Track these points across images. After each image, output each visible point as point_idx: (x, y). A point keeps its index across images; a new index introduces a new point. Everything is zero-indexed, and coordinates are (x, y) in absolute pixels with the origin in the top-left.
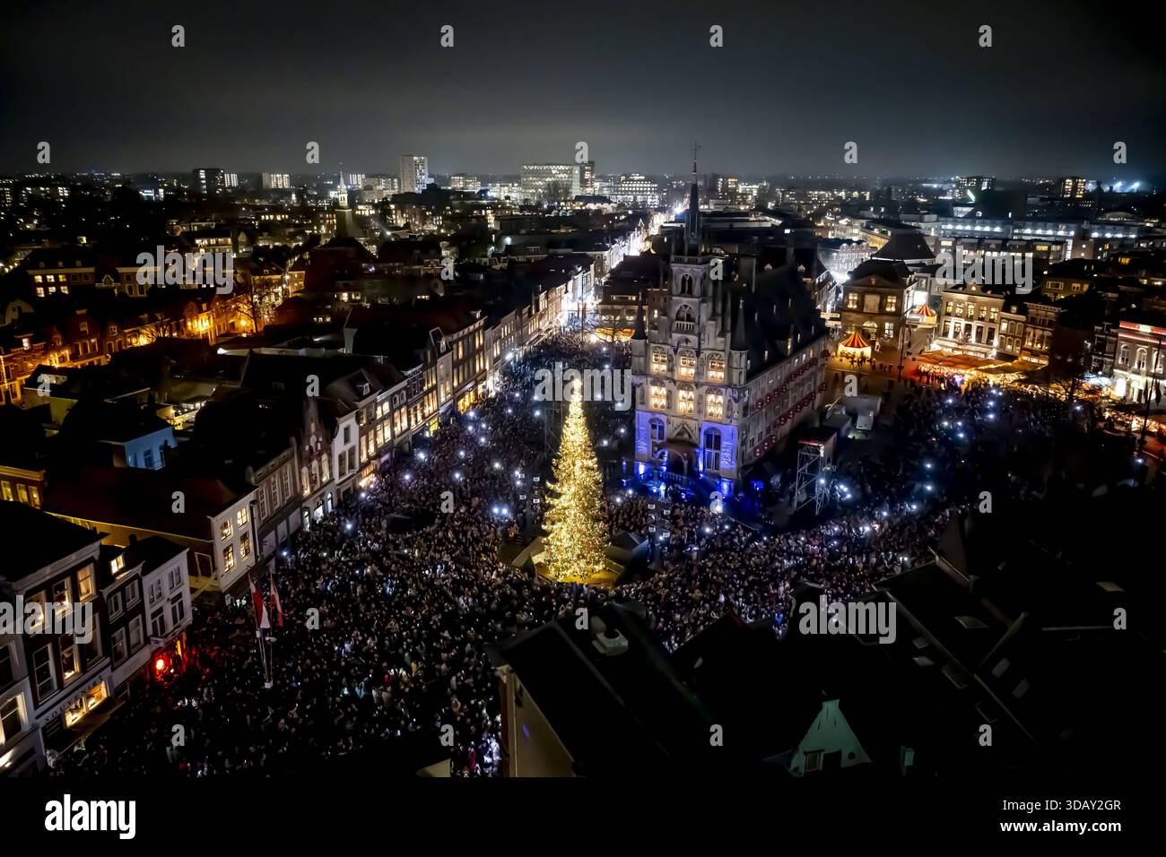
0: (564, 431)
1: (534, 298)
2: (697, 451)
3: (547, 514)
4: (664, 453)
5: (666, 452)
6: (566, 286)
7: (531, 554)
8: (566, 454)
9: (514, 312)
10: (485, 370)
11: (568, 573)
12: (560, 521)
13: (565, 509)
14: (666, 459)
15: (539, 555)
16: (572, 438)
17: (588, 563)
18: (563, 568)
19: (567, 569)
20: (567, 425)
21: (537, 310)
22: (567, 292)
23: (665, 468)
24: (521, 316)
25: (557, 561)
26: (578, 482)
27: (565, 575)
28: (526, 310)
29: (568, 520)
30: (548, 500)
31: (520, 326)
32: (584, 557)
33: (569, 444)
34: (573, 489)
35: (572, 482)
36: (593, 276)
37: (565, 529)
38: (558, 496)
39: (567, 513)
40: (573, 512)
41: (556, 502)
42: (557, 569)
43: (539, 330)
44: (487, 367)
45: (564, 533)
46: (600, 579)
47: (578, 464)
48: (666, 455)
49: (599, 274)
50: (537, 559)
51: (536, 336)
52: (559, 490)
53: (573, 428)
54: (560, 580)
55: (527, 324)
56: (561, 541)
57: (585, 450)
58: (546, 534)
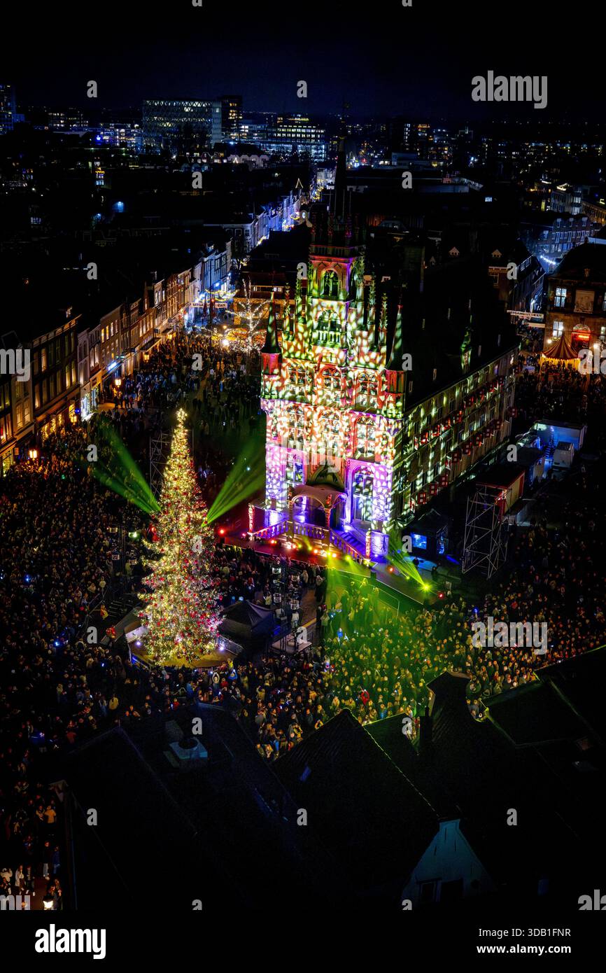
0: (166, 475)
1: (147, 288)
2: (344, 496)
3: (145, 581)
4: (301, 499)
5: (305, 498)
6: (192, 272)
7: (126, 629)
8: (168, 505)
9: (119, 308)
10: (78, 386)
11: (171, 653)
12: (159, 588)
13: (167, 573)
14: (304, 507)
15: (135, 632)
16: (175, 484)
17: (196, 642)
18: (164, 647)
19: (169, 648)
20: (169, 466)
21: (151, 303)
22: (193, 279)
23: (302, 519)
24: (129, 312)
25: (157, 638)
26: (182, 539)
27: (167, 656)
28: (135, 305)
29: (171, 589)
30: (145, 562)
31: (126, 328)
32: (190, 634)
33: (171, 492)
34: (177, 549)
35: (175, 540)
36: (229, 257)
37: (166, 597)
38: (158, 557)
39: (169, 578)
40: (176, 578)
41: (155, 565)
42: (157, 649)
43: (155, 331)
44: (82, 381)
45: (164, 604)
46: (212, 661)
47: (183, 517)
48: (304, 502)
49: (238, 254)
50: (134, 635)
51: (149, 339)
52: (158, 550)
53: (176, 472)
54: (161, 662)
55: (138, 324)
56: (161, 613)
57: (192, 499)
58: (143, 605)
